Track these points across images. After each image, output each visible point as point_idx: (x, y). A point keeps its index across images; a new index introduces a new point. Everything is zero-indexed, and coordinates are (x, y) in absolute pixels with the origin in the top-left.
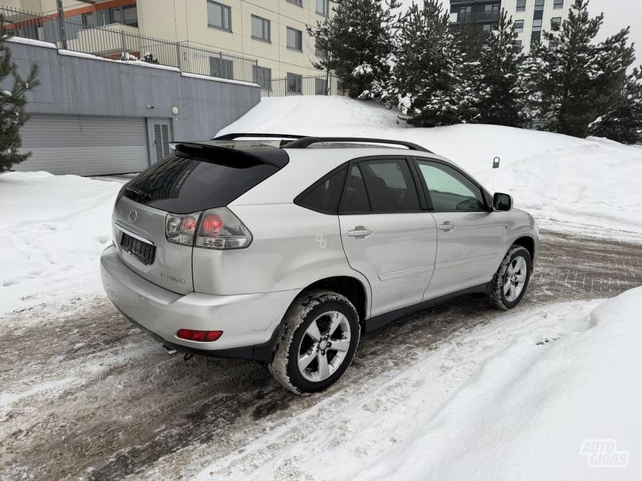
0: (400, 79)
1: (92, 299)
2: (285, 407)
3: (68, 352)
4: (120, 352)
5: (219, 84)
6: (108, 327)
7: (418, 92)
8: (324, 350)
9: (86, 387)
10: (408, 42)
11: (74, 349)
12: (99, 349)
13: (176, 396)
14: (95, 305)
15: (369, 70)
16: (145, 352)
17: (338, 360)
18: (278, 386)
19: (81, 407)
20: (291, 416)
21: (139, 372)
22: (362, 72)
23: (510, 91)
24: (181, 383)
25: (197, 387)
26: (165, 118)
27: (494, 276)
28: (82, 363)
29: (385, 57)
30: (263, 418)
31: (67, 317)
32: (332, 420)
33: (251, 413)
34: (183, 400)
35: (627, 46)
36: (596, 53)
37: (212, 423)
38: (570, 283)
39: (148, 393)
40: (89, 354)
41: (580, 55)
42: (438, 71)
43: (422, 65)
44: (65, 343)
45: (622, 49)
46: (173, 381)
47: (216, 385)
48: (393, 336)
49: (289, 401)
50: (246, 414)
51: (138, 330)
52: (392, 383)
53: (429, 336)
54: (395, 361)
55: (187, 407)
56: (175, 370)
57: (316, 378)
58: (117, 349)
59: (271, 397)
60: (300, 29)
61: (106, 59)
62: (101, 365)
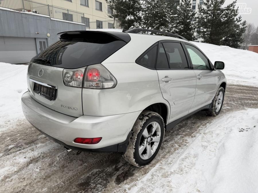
0: (146, 22)
1: (16, 120)
2: (132, 175)
3: (5, 151)
4: (34, 149)
5: (67, 24)
6: (27, 135)
7: (154, 27)
8: (149, 143)
9: (17, 172)
10: (149, 5)
11: (8, 149)
12: (22, 148)
13: (71, 174)
14: (18, 124)
15: (132, 18)
16: (49, 148)
17: (155, 147)
18: (125, 162)
19: (15, 186)
20: (137, 180)
21: (48, 160)
22: (130, 18)
23: (190, 27)
24: (72, 165)
25: (81, 167)
26: (44, 39)
27: (212, 101)
28: (14, 157)
29: (138, 13)
30: (122, 183)
31: (3, 131)
32: (161, 181)
33: (114, 180)
34: (75, 175)
35: (235, 8)
36: (224, 11)
37: (94, 188)
38: (234, 103)
39: (55, 173)
40: (17, 151)
41: (218, 12)
42: (162, 18)
43: (155, 16)
44: (3, 146)
45: (233, 10)
46: (67, 164)
47: (92, 165)
48: (172, 131)
49: (133, 170)
50: (112, 181)
51: (44, 136)
52: (183, 156)
53: (188, 130)
54: (179, 144)
55: (78, 180)
56: (67, 157)
57: (146, 157)
58: (33, 147)
59: (123, 169)
60: (101, 2)
61: (15, 11)
62: (25, 158)
